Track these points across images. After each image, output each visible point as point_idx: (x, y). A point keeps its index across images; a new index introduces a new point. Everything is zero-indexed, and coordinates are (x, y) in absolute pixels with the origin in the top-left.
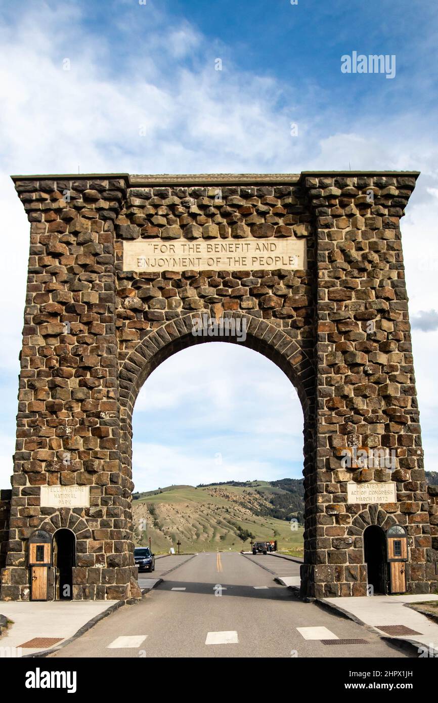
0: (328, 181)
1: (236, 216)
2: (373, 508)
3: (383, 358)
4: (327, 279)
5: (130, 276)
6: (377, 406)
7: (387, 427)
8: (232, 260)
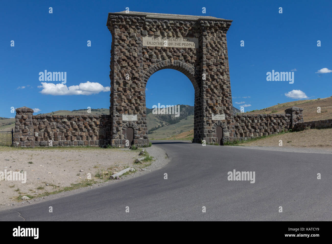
0: (206, 22)
1: (178, 30)
2: (219, 121)
3: (221, 77)
4: (206, 52)
5: (146, 48)
6: (220, 91)
7: (223, 98)
8: (176, 44)
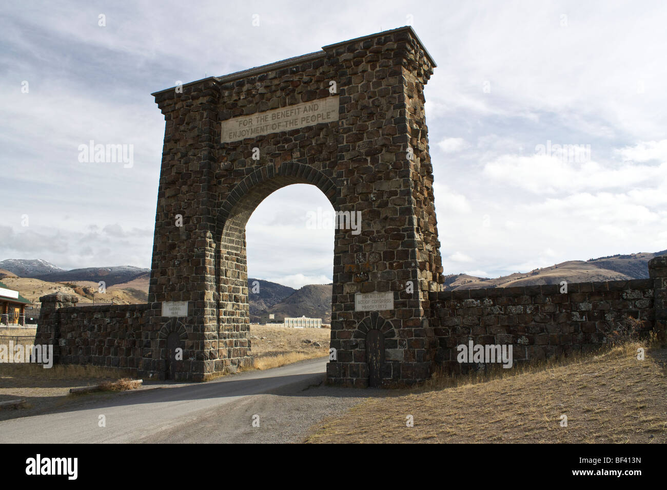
0: (342, 50)
1: (289, 89)
2: (373, 315)
3: (386, 186)
4: (345, 126)
6: (379, 227)
8: (288, 123)
